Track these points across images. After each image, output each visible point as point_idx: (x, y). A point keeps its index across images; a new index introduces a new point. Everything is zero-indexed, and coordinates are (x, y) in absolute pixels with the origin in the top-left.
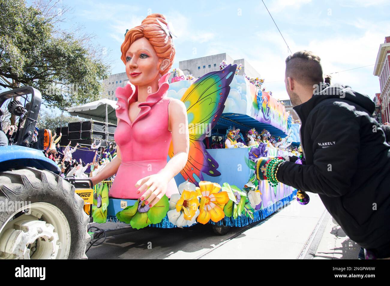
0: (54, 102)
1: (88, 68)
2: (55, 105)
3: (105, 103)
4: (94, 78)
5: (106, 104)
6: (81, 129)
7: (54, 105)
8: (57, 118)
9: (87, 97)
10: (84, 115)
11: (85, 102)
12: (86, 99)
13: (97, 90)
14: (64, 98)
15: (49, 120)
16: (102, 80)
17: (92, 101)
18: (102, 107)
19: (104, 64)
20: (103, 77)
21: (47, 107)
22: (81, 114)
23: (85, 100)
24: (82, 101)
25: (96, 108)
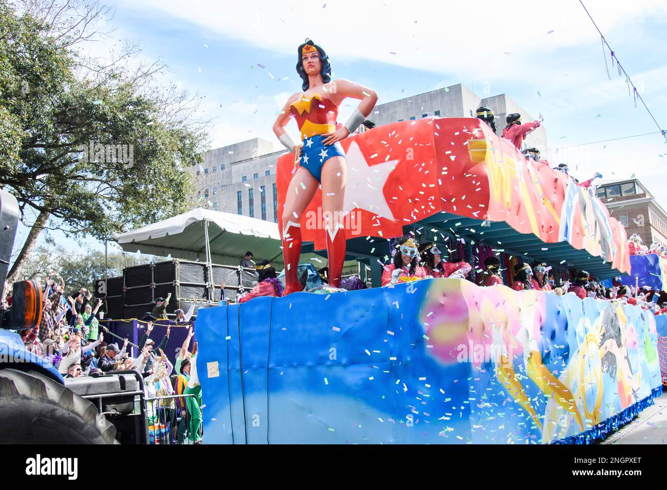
0: (83, 223)
1: (159, 142)
2: (85, 230)
3: (201, 219)
4: (173, 165)
5: (203, 221)
6: (153, 280)
7: (83, 231)
8: (87, 259)
9: (158, 207)
10: (154, 249)
11: (155, 221)
12: (156, 211)
13: (180, 191)
14: (107, 212)
15: (69, 264)
16: (191, 166)
17: (168, 217)
18: (196, 227)
19: (192, 130)
20: (193, 159)
21: (67, 236)
22: (147, 246)
23: (154, 215)
24: (148, 216)
25: (181, 231)
